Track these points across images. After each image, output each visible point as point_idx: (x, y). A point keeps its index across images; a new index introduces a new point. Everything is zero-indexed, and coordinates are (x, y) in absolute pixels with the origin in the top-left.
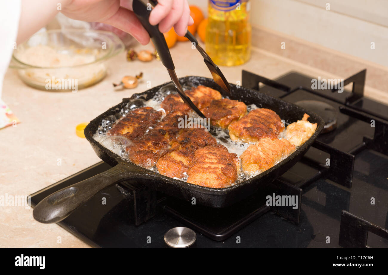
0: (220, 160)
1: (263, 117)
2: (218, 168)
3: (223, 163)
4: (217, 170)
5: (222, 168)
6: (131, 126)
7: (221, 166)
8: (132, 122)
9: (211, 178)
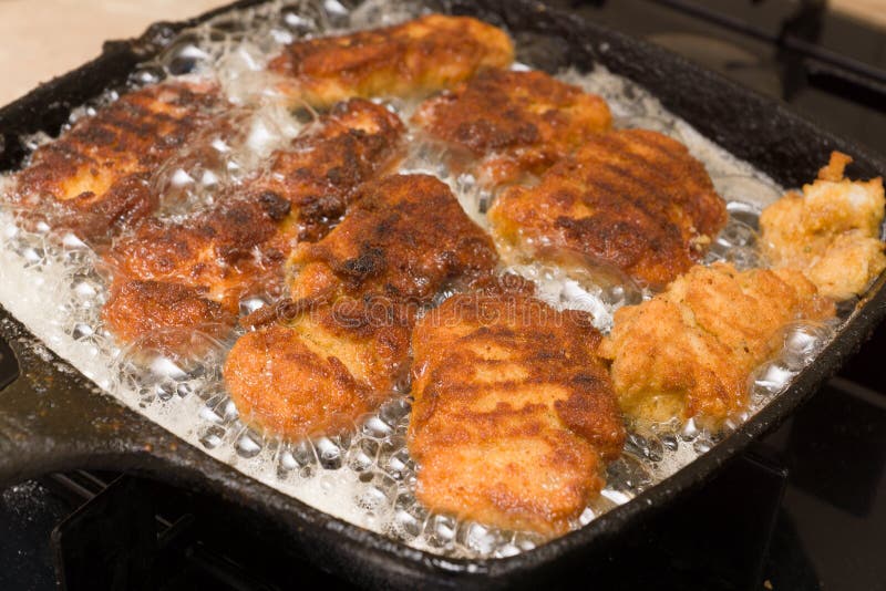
0: (537, 362)
1: (638, 172)
2: (544, 407)
3: (554, 381)
4: (543, 417)
5: (558, 405)
6: (109, 165)
7: (552, 394)
8: (117, 150)
9: (528, 459)
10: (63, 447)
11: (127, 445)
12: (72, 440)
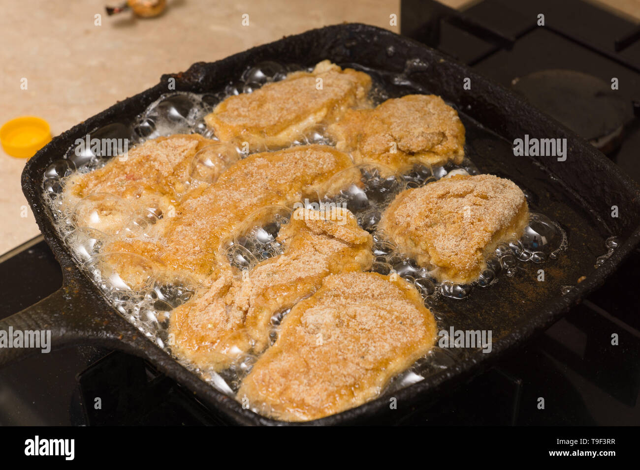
10: (70, 333)
11: (108, 335)
12: (77, 330)
